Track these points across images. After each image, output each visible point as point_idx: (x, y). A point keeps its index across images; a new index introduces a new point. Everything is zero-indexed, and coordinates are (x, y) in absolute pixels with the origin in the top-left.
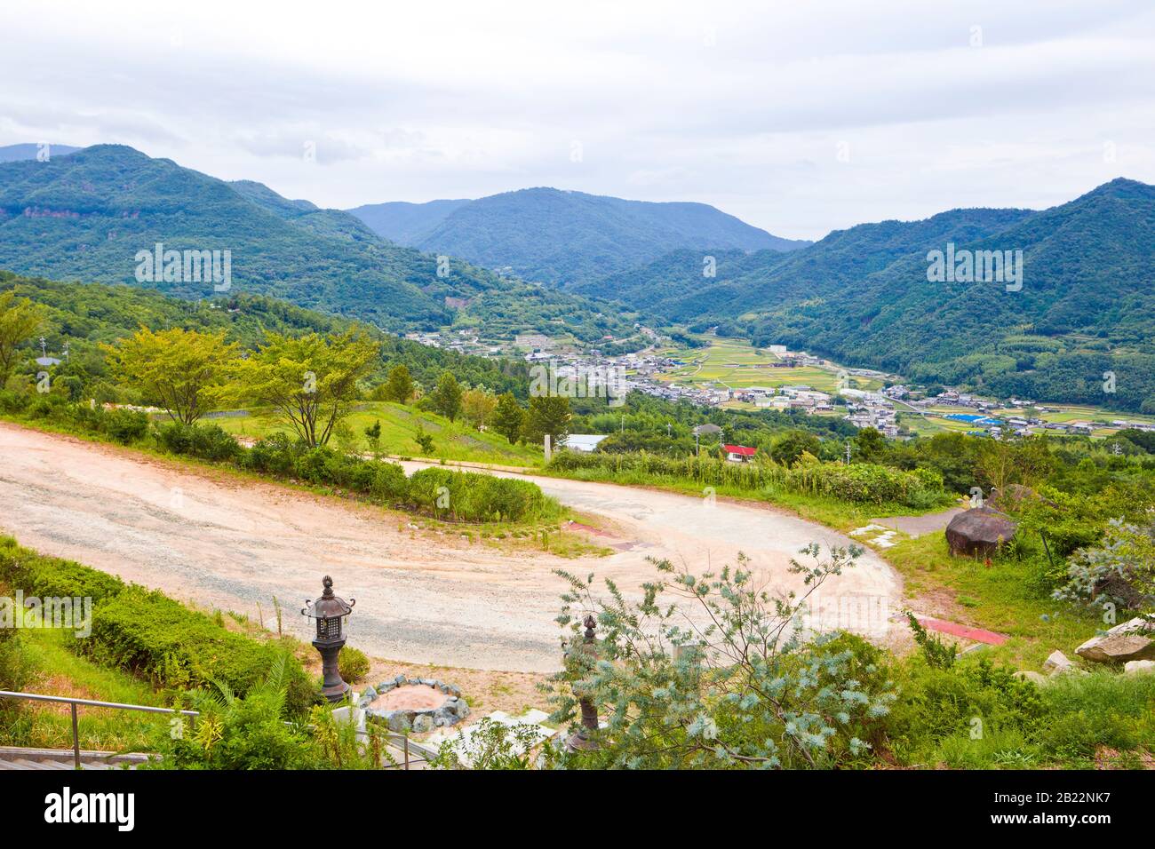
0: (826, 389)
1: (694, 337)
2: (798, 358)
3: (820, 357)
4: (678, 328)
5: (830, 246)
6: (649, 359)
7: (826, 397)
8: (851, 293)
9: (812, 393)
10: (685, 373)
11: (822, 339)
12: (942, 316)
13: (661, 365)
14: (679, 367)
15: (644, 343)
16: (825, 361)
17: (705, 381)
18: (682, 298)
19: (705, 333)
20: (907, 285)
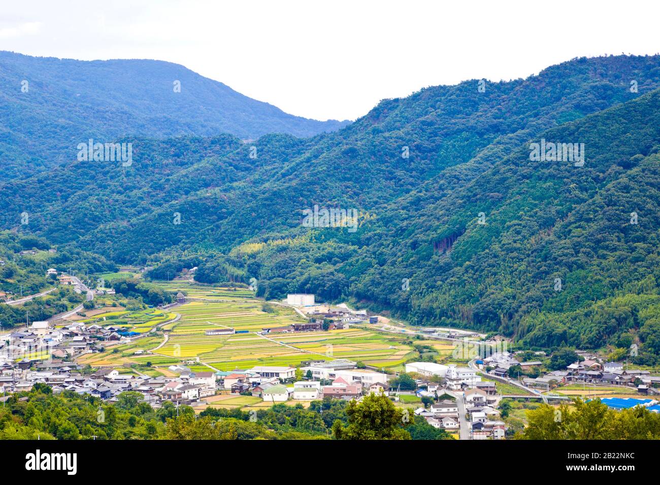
0: (382, 365)
1: (156, 287)
2: (334, 314)
3: (372, 310)
4: (126, 274)
5: (380, 125)
6: (73, 329)
7: (383, 378)
8: (417, 203)
9: (358, 373)
10: (139, 351)
11: (373, 281)
12: (566, 233)
13: (94, 339)
14: (128, 340)
15: (65, 301)
16: (380, 318)
17: (175, 362)
18: (134, 220)
19: (176, 280)
20: (506, 183)
